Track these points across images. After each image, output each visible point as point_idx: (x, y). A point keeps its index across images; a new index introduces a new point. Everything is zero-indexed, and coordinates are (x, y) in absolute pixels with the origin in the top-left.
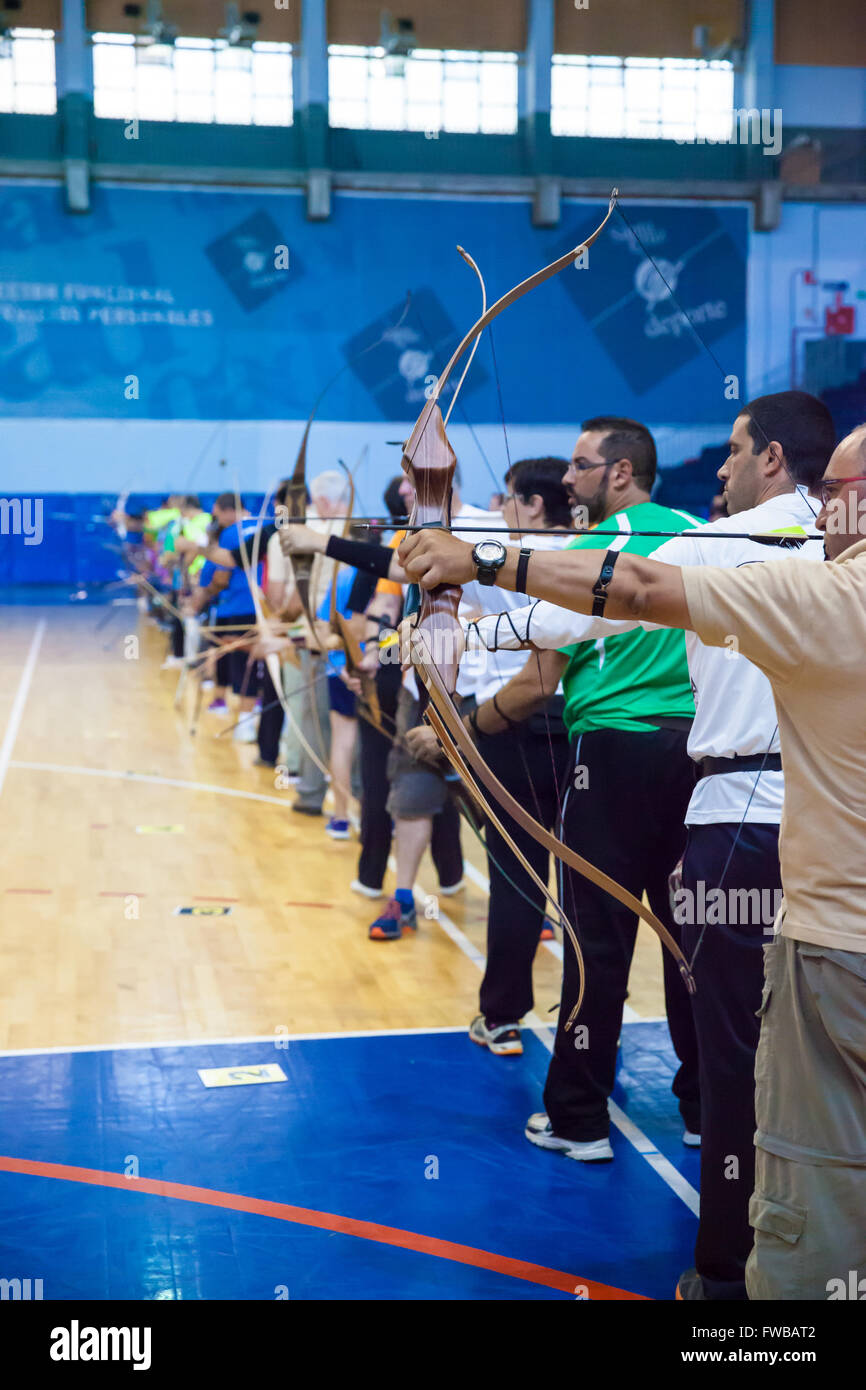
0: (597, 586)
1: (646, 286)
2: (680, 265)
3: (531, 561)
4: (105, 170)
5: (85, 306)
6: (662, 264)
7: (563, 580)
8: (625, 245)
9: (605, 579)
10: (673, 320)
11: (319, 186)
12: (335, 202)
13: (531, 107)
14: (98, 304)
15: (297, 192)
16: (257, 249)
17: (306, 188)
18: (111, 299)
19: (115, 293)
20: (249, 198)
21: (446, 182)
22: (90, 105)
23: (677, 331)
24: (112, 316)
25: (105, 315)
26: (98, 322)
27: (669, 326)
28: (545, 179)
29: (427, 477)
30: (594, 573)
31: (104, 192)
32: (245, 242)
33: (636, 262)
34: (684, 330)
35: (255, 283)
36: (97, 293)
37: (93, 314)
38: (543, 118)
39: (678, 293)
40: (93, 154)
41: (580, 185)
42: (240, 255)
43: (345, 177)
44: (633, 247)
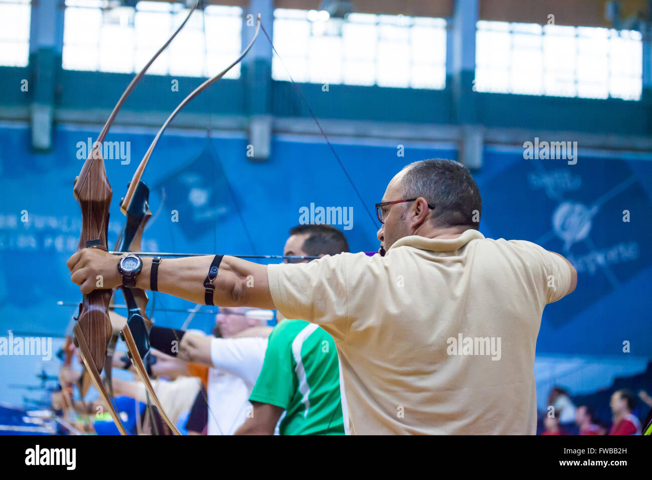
0: (207, 280)
1: (564, 227)
2: (595, 209)
3: (160, 267)
4: (66, 114)
5: (41, 235)
6: (578, 208)
7: (183, 279)
8: (542, 190)
9: (212, 276)
10: (588, 259)
11: (260, 129)
12: (275, 145)
13: (457, 66)
14: (53, 233)
15: (240, 136)
16: (202, 186)
17: (248, 131)
18: (65, 228)
19: (69, 224)
20: (197, 140)
21: (376, 129)
22: (59, 59)
23: (592, 269)
24: (65, 243)
25: (59, 243)
26: (53, 249)
27: (585, 265)
28: (468, 128)
29: (90, 207)
30: (205, 272)
31: (65, 134)
32: (191, 179)
33: (553, 206)
34: (599, 269)
35: (198, 217)
36: (53, 223)
37: (48, 242)
38: (468, 75)
39: (593, 233)
40: (57, 100)
41: (501, 135)
42: (185, 191)
43: (284, 123)
44: (551, 192)
